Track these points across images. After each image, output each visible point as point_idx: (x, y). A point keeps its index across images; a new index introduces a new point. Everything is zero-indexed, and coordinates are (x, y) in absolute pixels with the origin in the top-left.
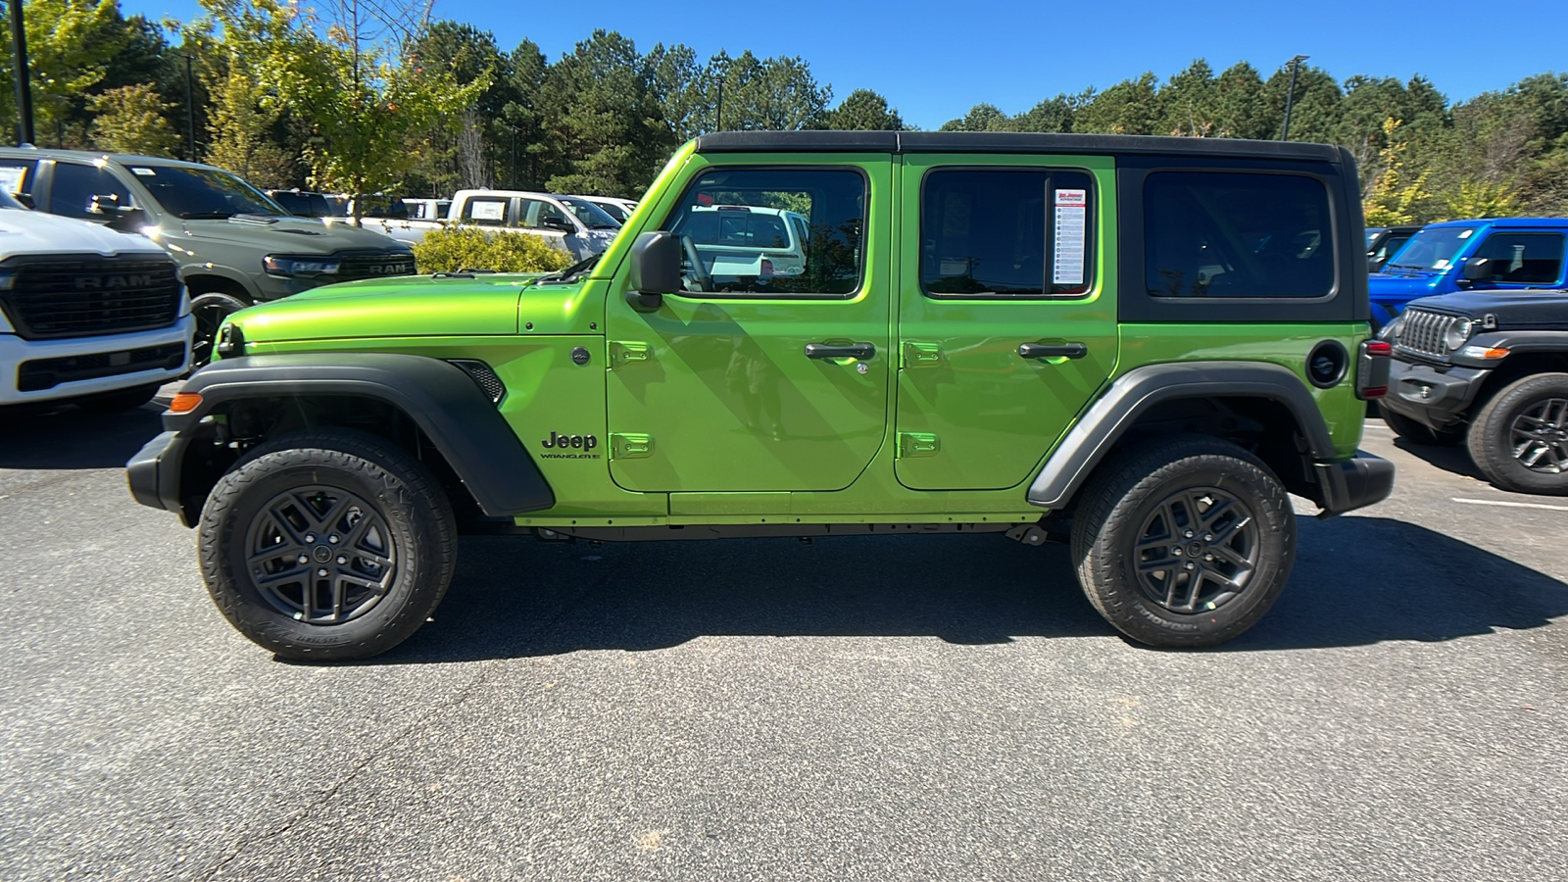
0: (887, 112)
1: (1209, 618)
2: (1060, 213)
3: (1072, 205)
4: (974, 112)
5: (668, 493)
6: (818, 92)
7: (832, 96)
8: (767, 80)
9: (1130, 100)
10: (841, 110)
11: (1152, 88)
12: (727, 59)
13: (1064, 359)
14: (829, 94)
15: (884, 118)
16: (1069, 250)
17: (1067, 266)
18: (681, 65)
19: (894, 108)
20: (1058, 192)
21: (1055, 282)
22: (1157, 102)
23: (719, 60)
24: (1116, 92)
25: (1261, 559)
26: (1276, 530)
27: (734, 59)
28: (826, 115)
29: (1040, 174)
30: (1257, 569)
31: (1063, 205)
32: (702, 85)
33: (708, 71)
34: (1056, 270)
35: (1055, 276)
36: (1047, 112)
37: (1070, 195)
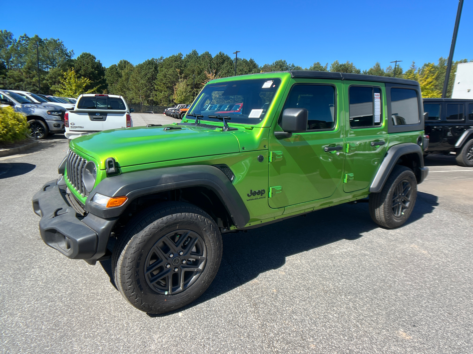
0: (96, 61)
3: (378, 98)
4: (121, 62)
6: (68, 52)
7: (74, 54)
8: (46, 47)
9: (175, 61)
10: (78, 59)
11: (182, 57)
12: (27, 37)
14: (73, 53)
15: (95, 63)
18: (7, 38)
19: (98, 60)
20: (375, 94)
21: (375, 122)
22: (183, 62)
23: (24, 37)
24: (171, 58)
27: (31, 37)
28: (72, 61)
31: (376, 98)
32: (17, 47)
33: (20, 41)
34: (375, 118)
35: (375, 120)
36: (149, 64)
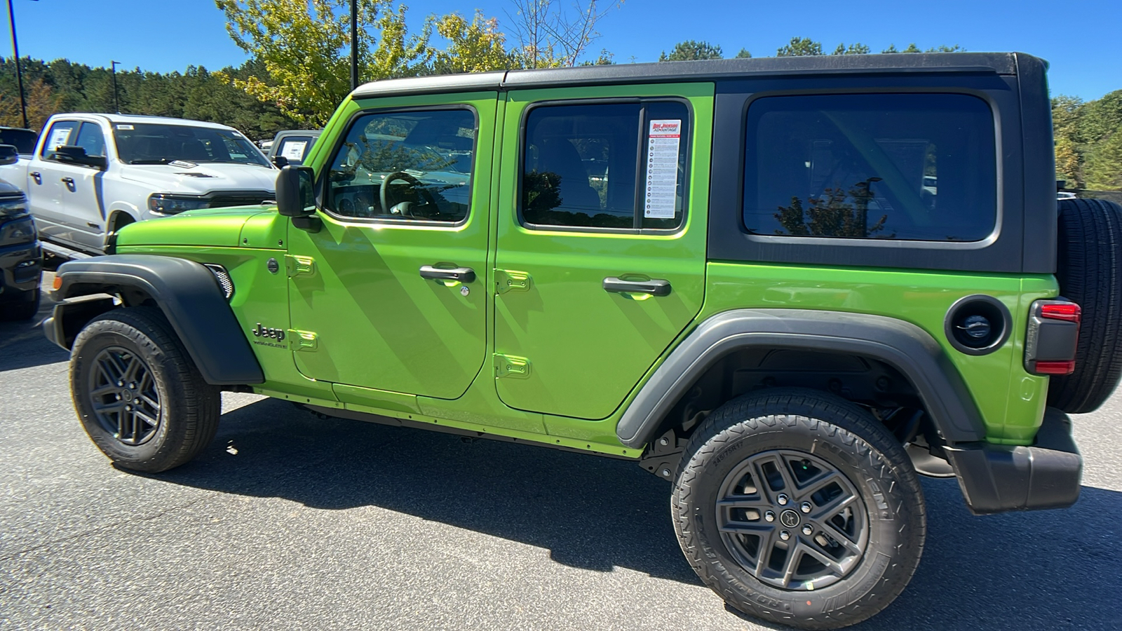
1: (805, 599)
2: (654, 145)
3: (666, 136)
5: (332, 383)
13: (647, 296)
16: (661, 183)
17: (660, 202)
20: (653, 122)
21: (646, 216)
25: (870, 546)
26: (887, 517)
29: (635, 105)
30: (866, 556)
31: (656, 137)
34: (647, 204)
35: (646, 210)
37: (664, 126)
